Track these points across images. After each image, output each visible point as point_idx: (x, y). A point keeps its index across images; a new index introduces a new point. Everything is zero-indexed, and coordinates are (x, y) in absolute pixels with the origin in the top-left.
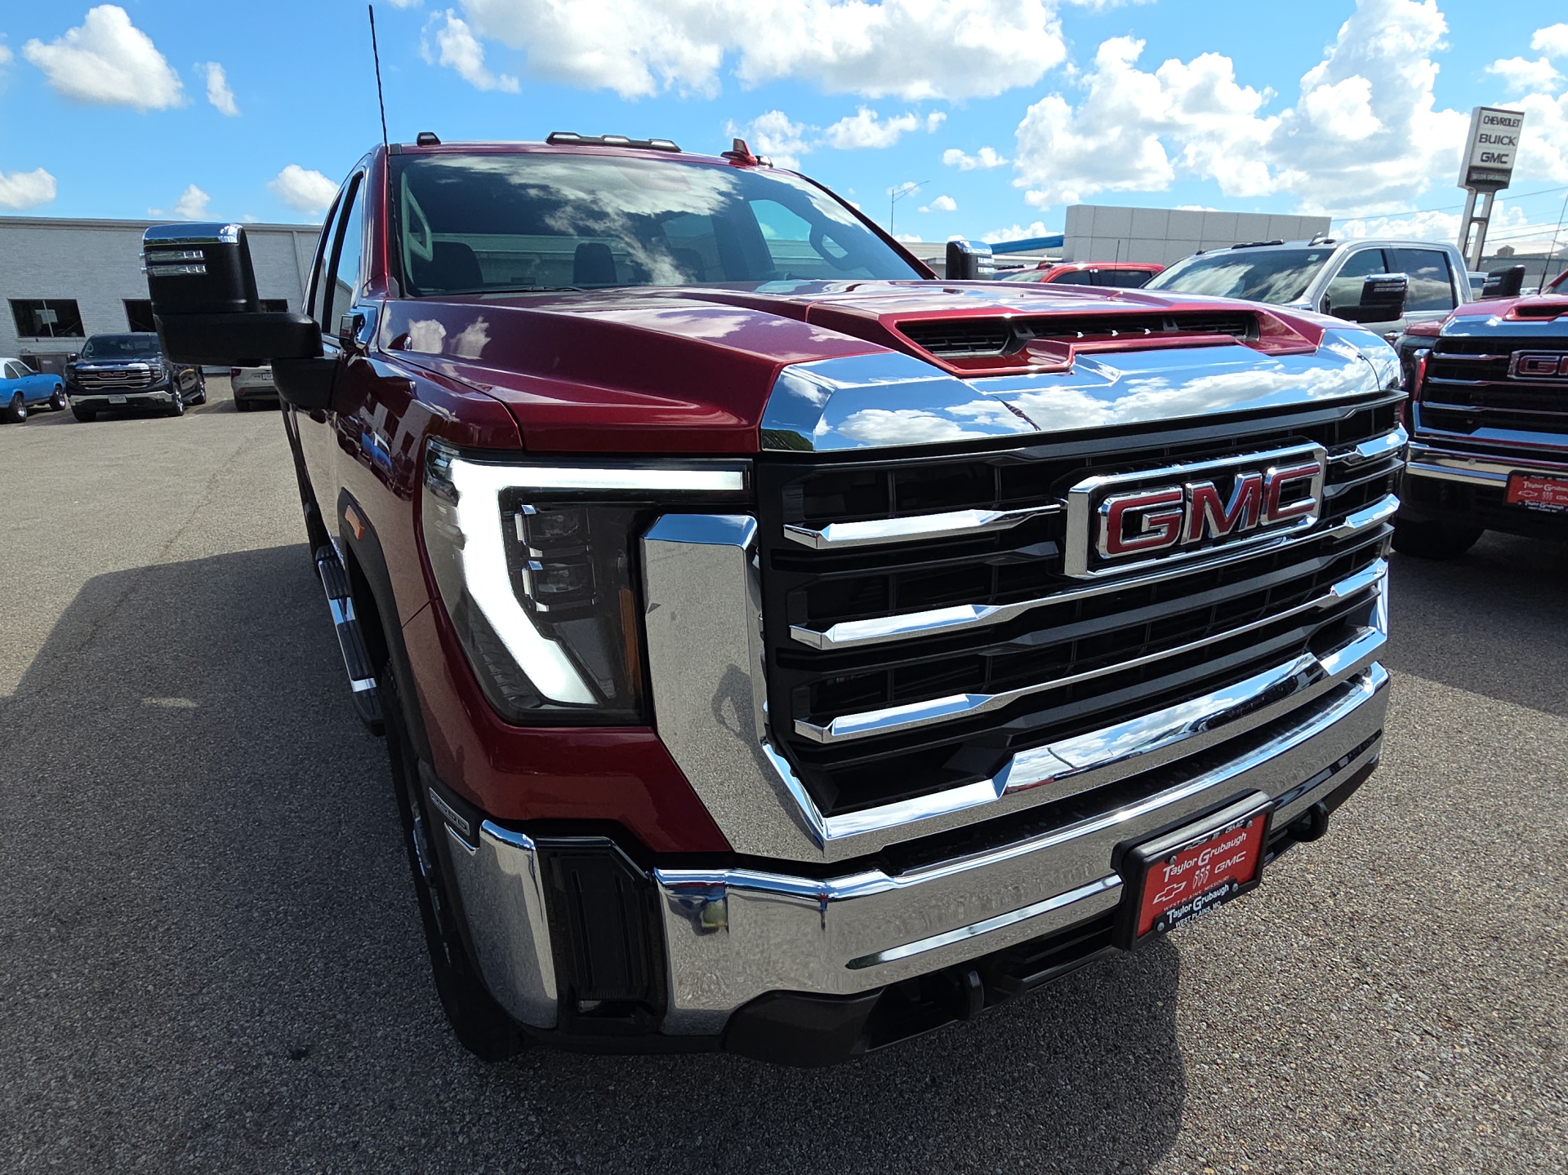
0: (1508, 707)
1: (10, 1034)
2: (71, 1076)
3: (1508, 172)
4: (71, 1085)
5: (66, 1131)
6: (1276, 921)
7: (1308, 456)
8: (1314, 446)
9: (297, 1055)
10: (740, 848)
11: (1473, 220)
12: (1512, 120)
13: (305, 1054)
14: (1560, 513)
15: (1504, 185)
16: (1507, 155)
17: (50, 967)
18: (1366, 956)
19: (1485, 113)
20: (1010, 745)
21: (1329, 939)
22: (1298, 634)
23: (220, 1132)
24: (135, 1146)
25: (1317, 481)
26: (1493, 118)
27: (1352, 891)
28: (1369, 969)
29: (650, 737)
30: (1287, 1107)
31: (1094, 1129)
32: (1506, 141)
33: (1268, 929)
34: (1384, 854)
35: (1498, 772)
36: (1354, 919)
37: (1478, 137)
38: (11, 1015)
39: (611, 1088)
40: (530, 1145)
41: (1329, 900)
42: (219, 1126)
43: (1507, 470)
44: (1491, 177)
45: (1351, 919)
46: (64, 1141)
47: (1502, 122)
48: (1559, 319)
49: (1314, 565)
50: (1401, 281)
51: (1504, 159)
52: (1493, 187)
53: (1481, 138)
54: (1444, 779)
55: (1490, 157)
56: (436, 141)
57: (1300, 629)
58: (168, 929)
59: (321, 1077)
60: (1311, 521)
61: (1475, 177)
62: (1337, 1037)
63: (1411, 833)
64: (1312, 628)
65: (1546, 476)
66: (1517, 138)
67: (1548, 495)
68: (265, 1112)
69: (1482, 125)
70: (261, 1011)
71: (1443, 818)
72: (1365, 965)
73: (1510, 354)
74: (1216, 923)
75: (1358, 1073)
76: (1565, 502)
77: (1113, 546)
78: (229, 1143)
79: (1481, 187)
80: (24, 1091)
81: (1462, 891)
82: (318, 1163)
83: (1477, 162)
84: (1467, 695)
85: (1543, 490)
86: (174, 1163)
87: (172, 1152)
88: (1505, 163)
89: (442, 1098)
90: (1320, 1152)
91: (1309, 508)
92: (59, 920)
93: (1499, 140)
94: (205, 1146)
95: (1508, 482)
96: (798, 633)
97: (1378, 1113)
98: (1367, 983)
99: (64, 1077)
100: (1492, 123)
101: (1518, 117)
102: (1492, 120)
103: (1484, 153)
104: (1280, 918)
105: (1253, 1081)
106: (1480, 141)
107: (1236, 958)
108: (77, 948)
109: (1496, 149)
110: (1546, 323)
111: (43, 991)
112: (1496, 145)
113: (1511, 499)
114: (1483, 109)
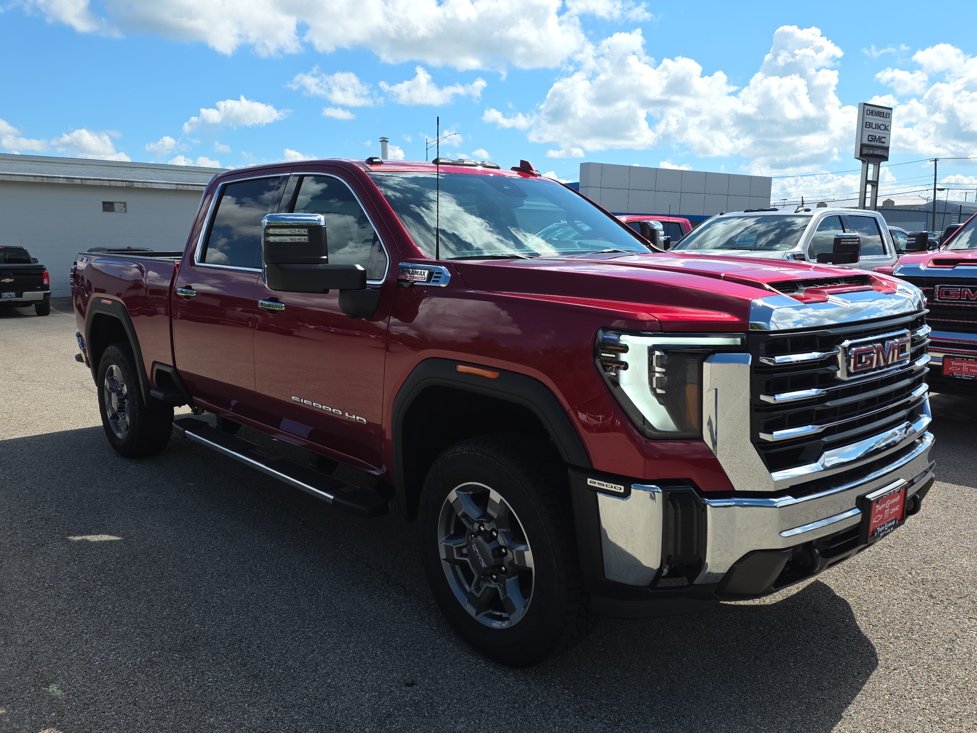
0: (968, 489)
3: (887, 149)
6: (888, 585)
7: (904, 335)
8: (906, 331)
10: (737, 488)
11: (867, 182)
12: (884, 113)
14: (973, 380)
15: (885, 158)
16: (885, 138)
18: (934, 594)
19: (867, 108)
20: (822, 449)
21: (915, 590)
22: (903, 413)
25: (908, 345)
26: (872, 111)
27: (918, 571)
28: (937, 599)
29: (702, 444)
30: (920, 649)
31: (841, 664)
32: (882, 127)
33: (885, 589)
34: (928, 555)
35: (971, 518)
36: (923, 581)
37: (864, 125)
41: (909, 575)
43: (941, 355)
44: (876, 152)
45: (922, 582)
47: (879, 114)
48: (958, 267)
49: (907, 382)
50: (856, 238)
51: (883, 140)
52: (877, 160)
53: (866, 125)
54: (945, 523)
55: (873, 138)
57: (904, 411)
60: (908, 362)
61: (865, 151)
62: (933, 624)
63: (938, 547)
64: (908, 410)
65: (963, 358)
66: (890, 125)
67: (965, 369)
69: (866, 116)
71: (951, 539)
72: (935, 598)
73: (934, 287)
74: (859, 589)
75: (946, 634)
76: (974, 373)
77: (855, 367)
79: (870, 159)
81: (969, 567)
83: (865, 141)
84: (944, 485)
85: (962, 366)
88: (884, 143)
90: (940, 660)
91: (907, 356)
93: (878, 127)
95: (943, 362)
96: (763, 398)
97: (959, 646)
98: (938, 604)
100: (872, 115)
101: (889, 111)
102: (872, 113)
103: (869, 136)
104: (888, 584)
105: (902, 642)
106: (866, 127)
107: (875, 601)
109: (878, 133)
110: (951, 269)
112: (876, 130)
113: (946, 373)
114: (865, 104)
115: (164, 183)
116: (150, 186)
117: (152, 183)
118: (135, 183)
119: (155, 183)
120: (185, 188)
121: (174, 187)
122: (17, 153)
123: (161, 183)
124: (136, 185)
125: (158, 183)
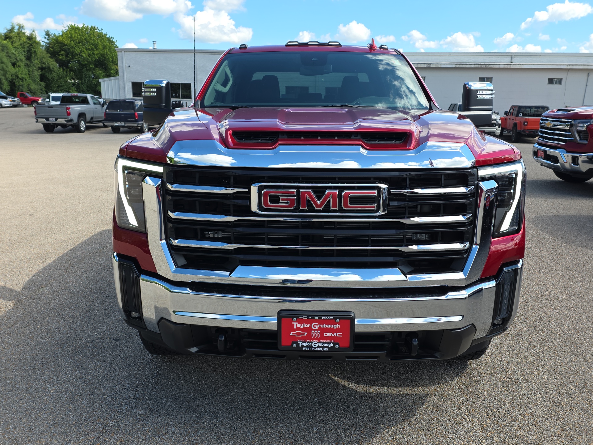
1: (63, 313)
2: (68, 326)
4: (66, 328)
5: (59, 337)
9: (116, 340)
13: (118, 340)
17: (81, 301)
23: (87, 349)
24: (69, 345)
38: (66, 309)
39: (181, 376)
40: (149, 380)
42: (88, 348)
46: (57, 339)
56: (246, 47)
58: (112, 301)
59: (117, 346)
68: (99, 349)
70: (117, 327)
77: (266, 204)
78: (87, 352)
80: (57, 326)
82: (101, 364)
86: (74, 352)
87: (75, 349)
89: (139, 361)
92: (91, 291)
94: (82, 351)
99: (67, 326)
108: (90, 299)
111: (76, 306)
115: (448, 64)
116: (440, 66)
117: (441, 64)
118: (431, 65)
119: (443, 64)
120: (461, 66)
121: (454, 66)
122: (422, 51)
123: (447, 64)
124: (432, 66)
125: (445, 64)
